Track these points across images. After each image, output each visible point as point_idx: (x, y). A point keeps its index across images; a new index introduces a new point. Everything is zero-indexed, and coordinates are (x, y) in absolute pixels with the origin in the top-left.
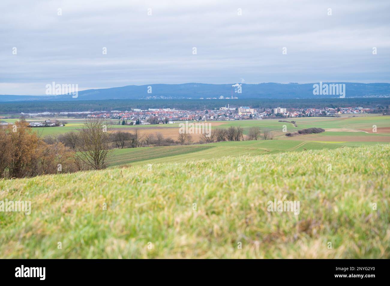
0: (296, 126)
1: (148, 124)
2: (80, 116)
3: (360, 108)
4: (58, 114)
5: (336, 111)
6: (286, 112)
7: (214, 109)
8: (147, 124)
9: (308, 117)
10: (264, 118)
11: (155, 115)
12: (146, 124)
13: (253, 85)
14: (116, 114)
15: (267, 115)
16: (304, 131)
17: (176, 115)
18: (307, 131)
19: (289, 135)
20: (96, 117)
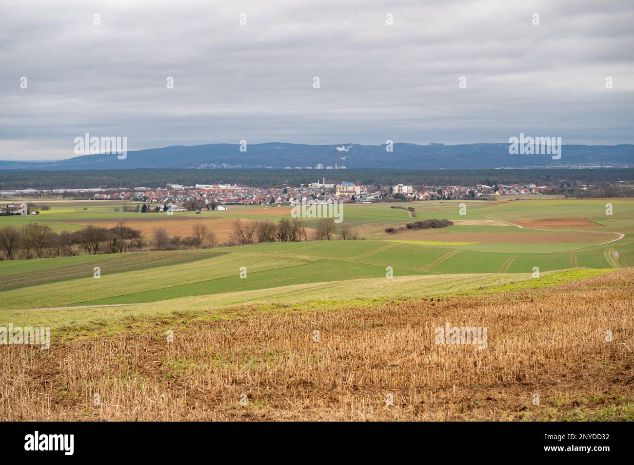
0: (414, 216)
1: (184, 211)
2: (82, 196)
3: (533, 186)
4: (48, 192)
5: (492, 190)
6: (411, 192)
7: (299, 186)
8: (182, 210)
9: (446, 199)
10: (375, 201)
11: (201, 195)
12: (180, 210)
13: (371, 146)
14: (140, 193)
15: (380, 197)
16: (417, 225)
17: (235, 196)
18: (421, 224)
19: (390, 231)
20: (109, 197)
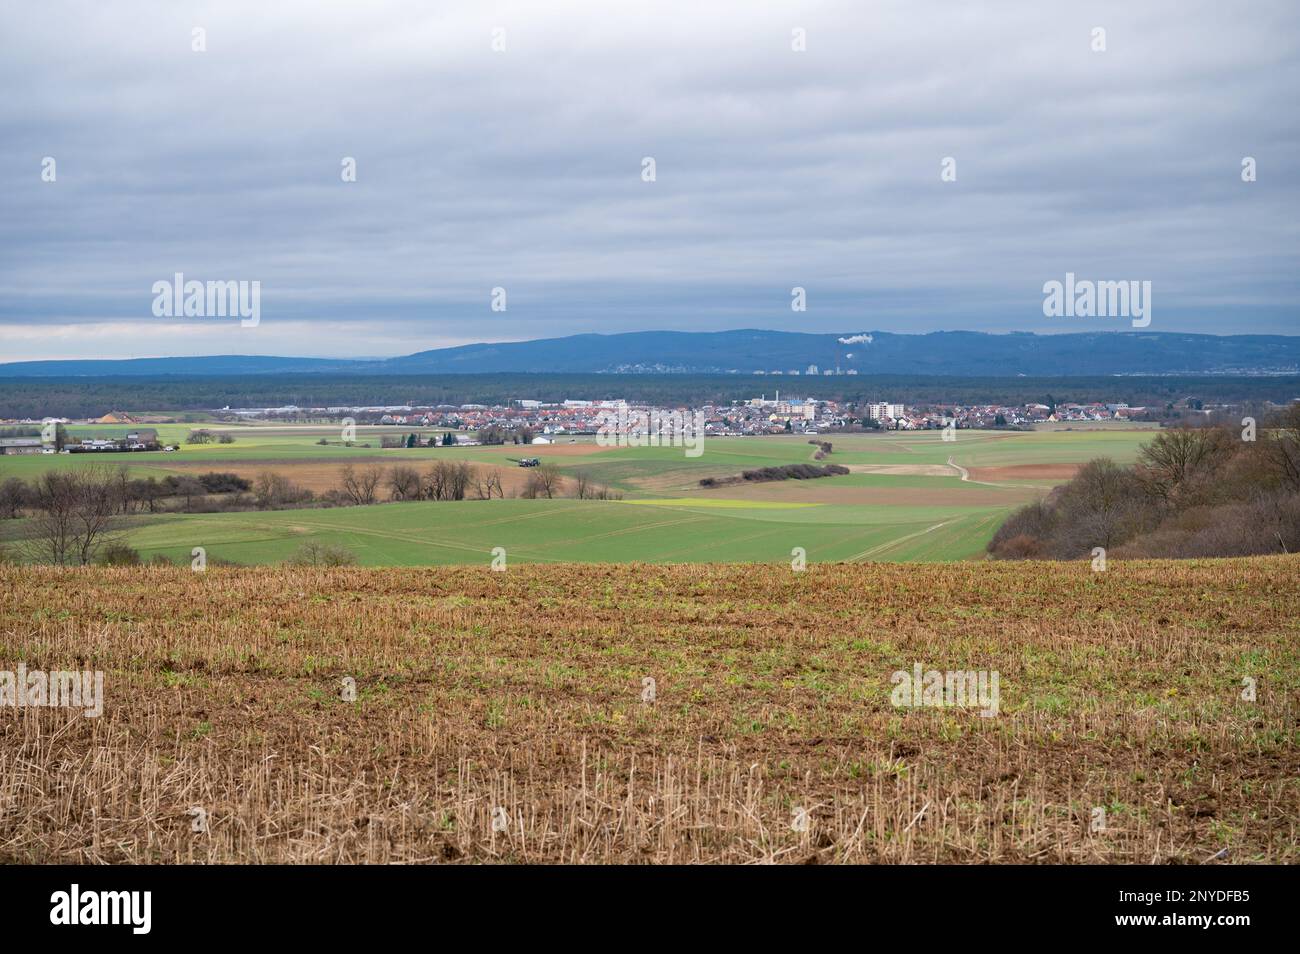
0: (818, 457)
3: (1121, 406)
5: (1047, 413)
6: (902, 416)
7: (729, 404)
15: (841, 424)
16: (763, 473)
18: (770, 472)
19: (708, 483)
20: (404, 420)
